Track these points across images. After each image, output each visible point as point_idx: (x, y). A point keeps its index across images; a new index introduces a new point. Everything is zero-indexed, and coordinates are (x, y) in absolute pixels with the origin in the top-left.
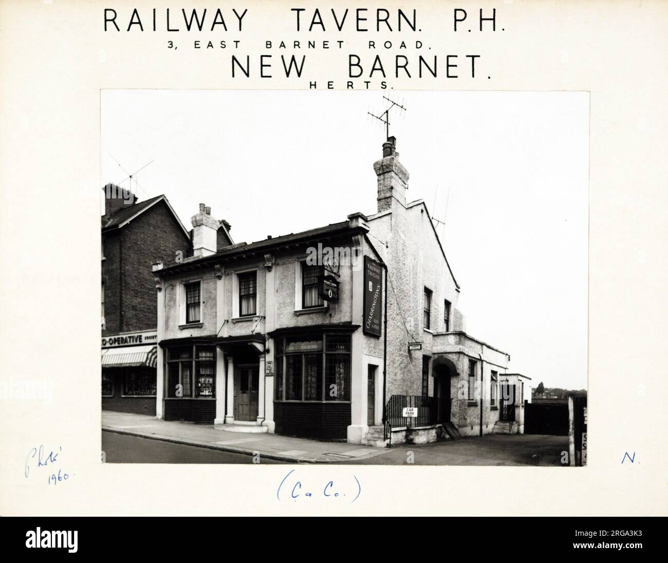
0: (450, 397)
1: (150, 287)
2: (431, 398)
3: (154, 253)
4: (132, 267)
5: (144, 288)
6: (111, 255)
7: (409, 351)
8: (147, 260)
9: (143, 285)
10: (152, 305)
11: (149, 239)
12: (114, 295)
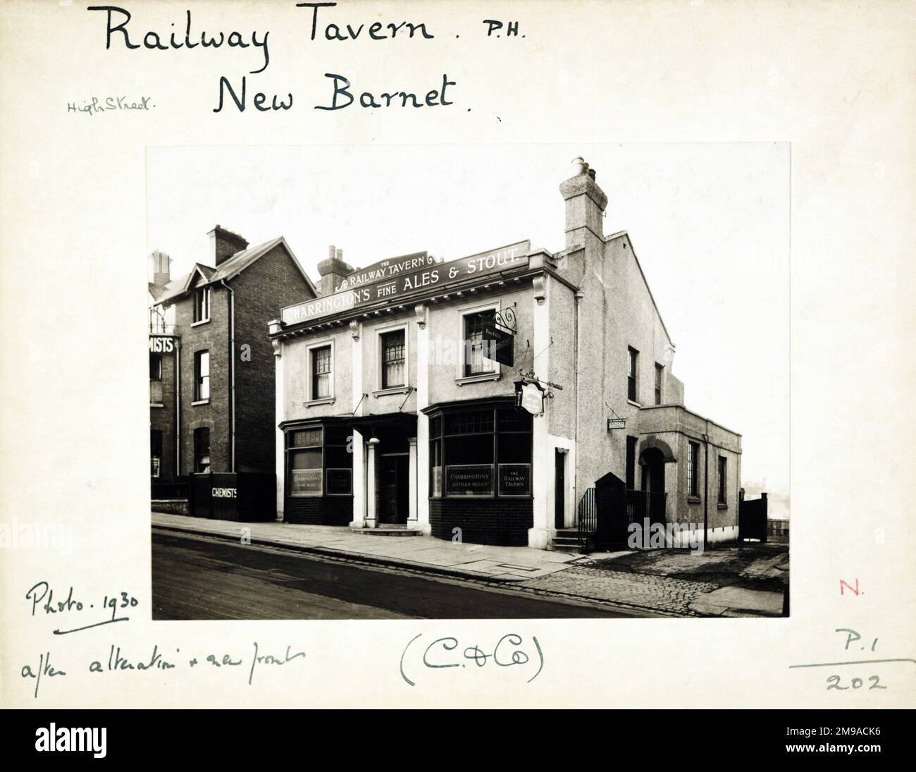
0: (664, 491)
1: (265, 355)
2: (638, 491)
3: (272, 312)
4: (244, 330)
5: (258, 357)
6: (218, 315)
7: (609, 430)
8: (261, 320)
9: (257, 352)
10: (268, 377)
11: (264, 293)
12: (221, 366)
